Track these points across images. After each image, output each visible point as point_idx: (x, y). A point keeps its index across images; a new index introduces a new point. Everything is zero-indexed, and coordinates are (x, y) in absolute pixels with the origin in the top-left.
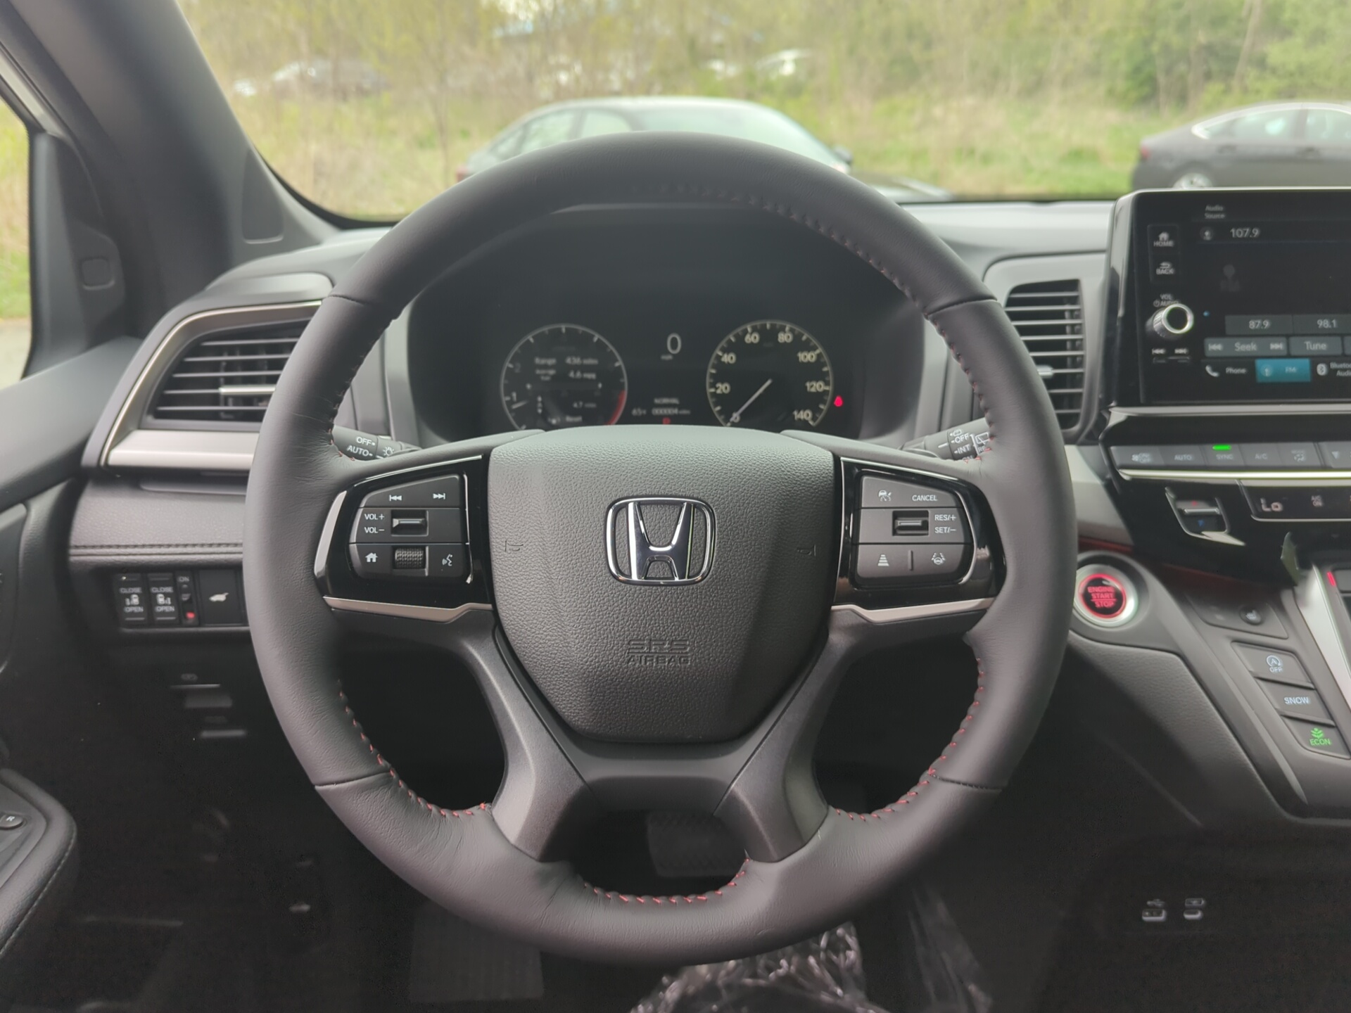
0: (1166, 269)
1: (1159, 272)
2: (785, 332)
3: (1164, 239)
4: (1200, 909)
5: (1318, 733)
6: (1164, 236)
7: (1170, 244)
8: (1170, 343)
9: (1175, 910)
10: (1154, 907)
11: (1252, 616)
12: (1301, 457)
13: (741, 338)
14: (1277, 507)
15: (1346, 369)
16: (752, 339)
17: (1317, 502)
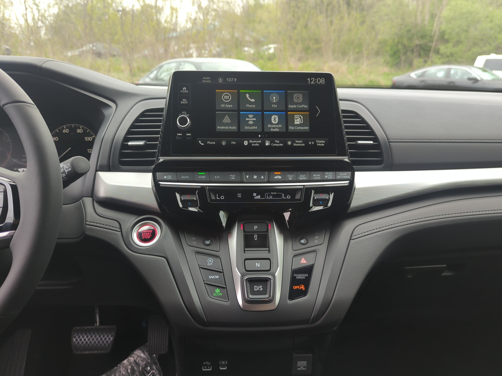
0: (184, 101)
1: (182, 102)
2: (80, 129)
3: (185, 90)
4: (226, 365)
5: (218, 290)
6: (185, 88)
7: (187, 92)
8: (184, 131)
9: (216, 366)
10: (206, 365)
11: (208, 242)
12: (233, 178)
13: (61, 131)
14: (222, 198)
15: (256, 143)
16: (66, 131)
17: (239, 195)
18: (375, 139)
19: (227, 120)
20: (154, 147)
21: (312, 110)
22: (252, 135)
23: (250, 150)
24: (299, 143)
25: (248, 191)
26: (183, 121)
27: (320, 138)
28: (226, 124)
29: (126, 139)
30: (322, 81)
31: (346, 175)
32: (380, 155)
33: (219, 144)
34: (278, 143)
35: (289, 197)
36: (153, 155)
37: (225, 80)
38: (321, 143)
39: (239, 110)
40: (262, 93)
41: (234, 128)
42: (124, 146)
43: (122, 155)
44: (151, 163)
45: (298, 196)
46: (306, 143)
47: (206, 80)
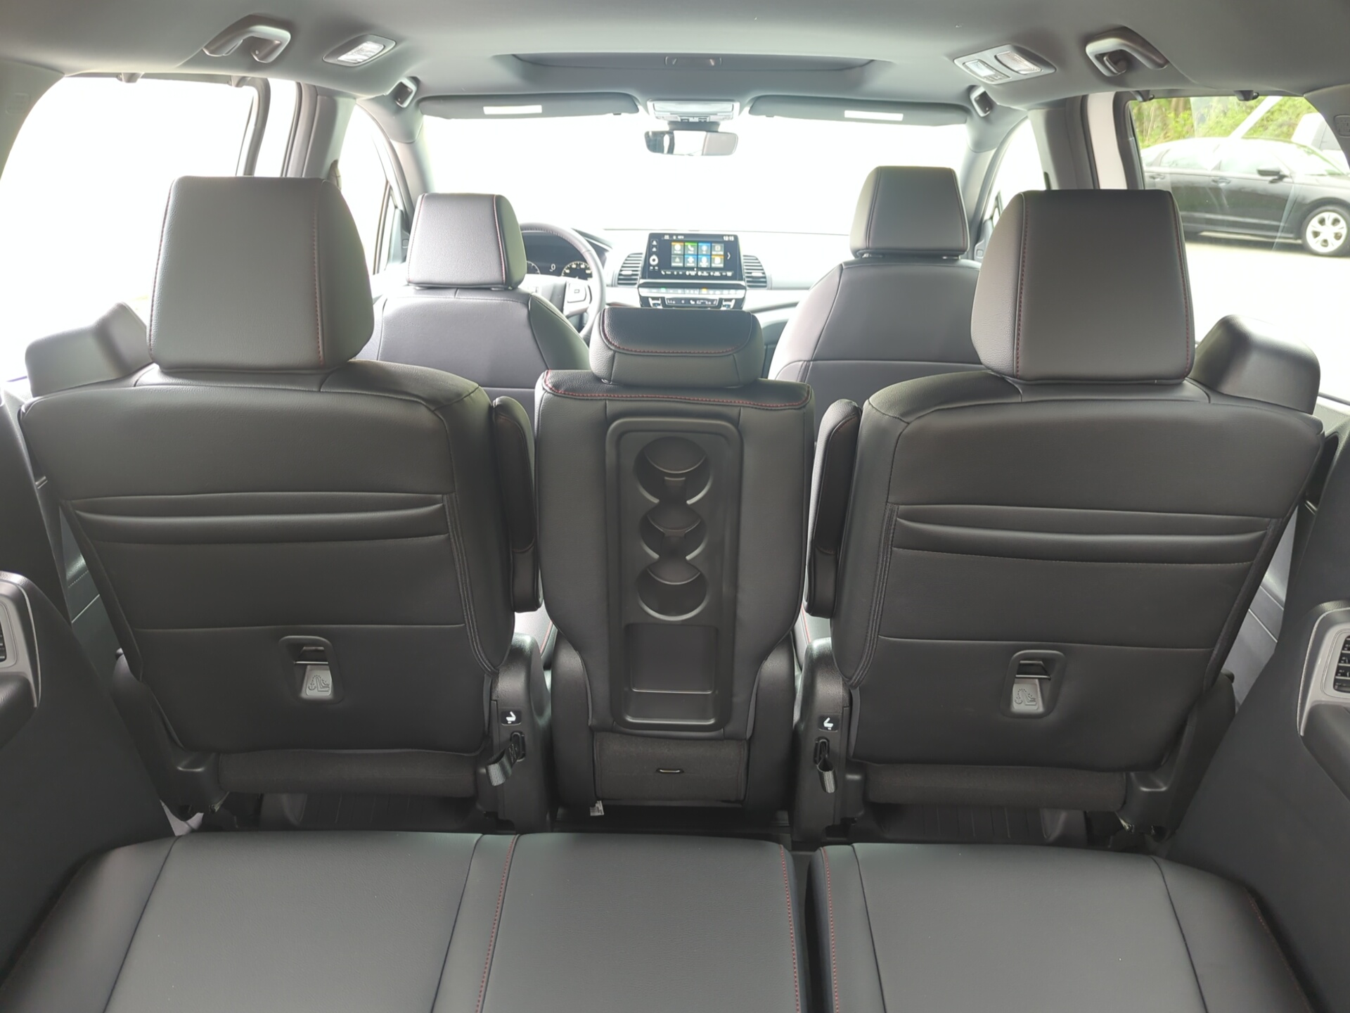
0: (654, 249)
2: (583, 265)
3: (655, 243)
8: (654, 266)
12: (680, 292)
13: (571, 266)
14: (674, 302)
15: (693, 273)
16: (574, 266)
17: (683, 302)
18: (764, 273)
19: (677, 260)
20: (637, 275)
21: (725, 255)
22: (692, 269)
23: (690, 277)
24: (717, 274)
25: (688, 300)
26: (654, 260)
27: (729, 270)
28: (677, 262)
29: (621, 271)
30: (732, 239)
31: (743, 291)
32: (765, 282)
33: (673, 273)
34: (705, 274)
35: (710, 303)
36: (636, 279)
37: (677, 237)
38: (729, 274)
39: (684, 255)
40: (698, 246)
41: (681, 265)
42: (620, 275)
43: (619, 279)
44: (635, 284)
45: (715, 303)
46: (721, 274)
47: (667, 237)
